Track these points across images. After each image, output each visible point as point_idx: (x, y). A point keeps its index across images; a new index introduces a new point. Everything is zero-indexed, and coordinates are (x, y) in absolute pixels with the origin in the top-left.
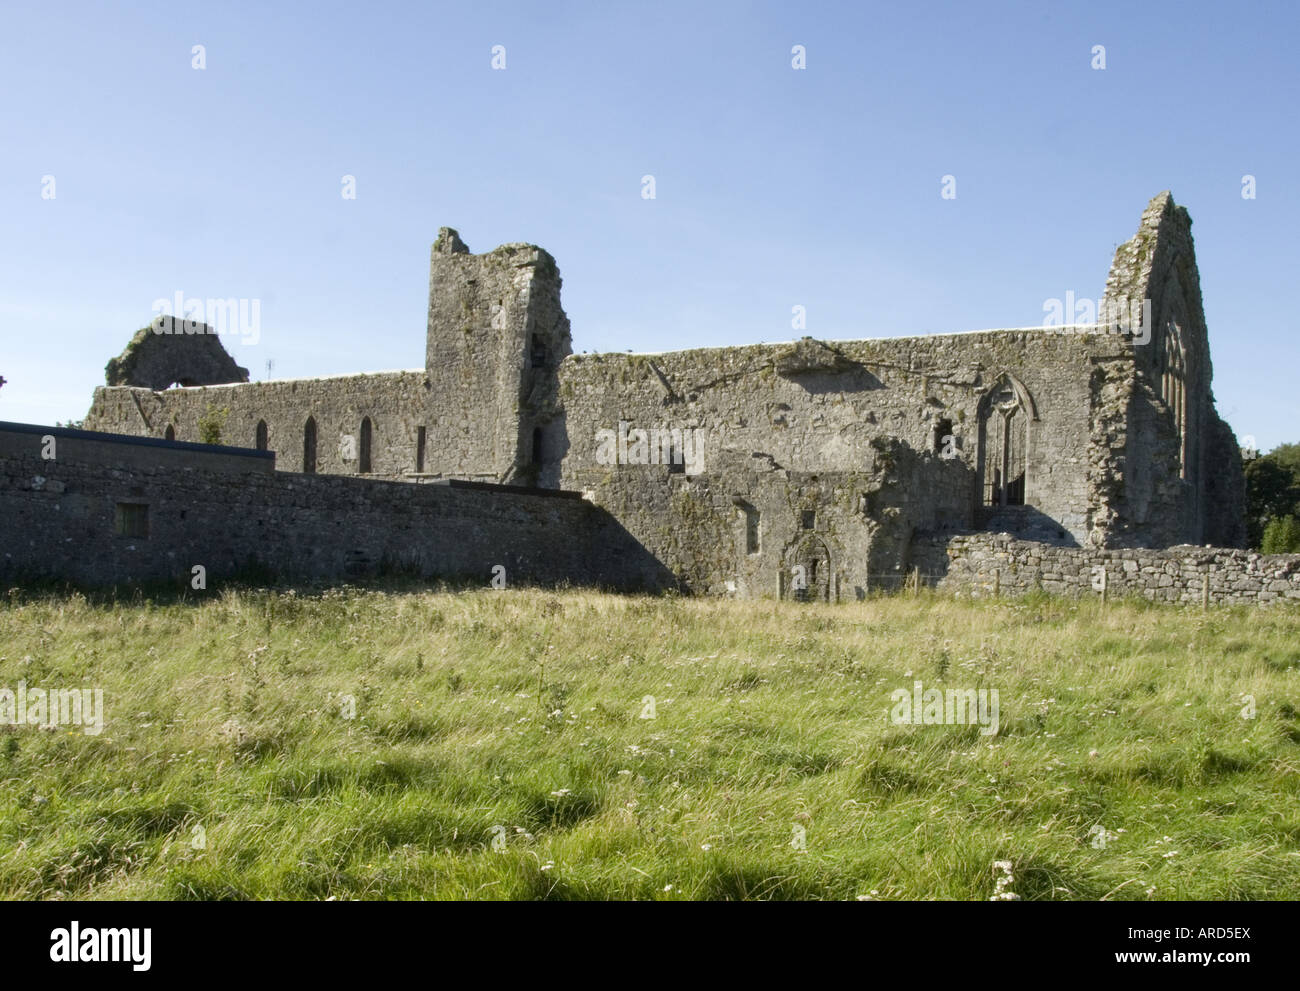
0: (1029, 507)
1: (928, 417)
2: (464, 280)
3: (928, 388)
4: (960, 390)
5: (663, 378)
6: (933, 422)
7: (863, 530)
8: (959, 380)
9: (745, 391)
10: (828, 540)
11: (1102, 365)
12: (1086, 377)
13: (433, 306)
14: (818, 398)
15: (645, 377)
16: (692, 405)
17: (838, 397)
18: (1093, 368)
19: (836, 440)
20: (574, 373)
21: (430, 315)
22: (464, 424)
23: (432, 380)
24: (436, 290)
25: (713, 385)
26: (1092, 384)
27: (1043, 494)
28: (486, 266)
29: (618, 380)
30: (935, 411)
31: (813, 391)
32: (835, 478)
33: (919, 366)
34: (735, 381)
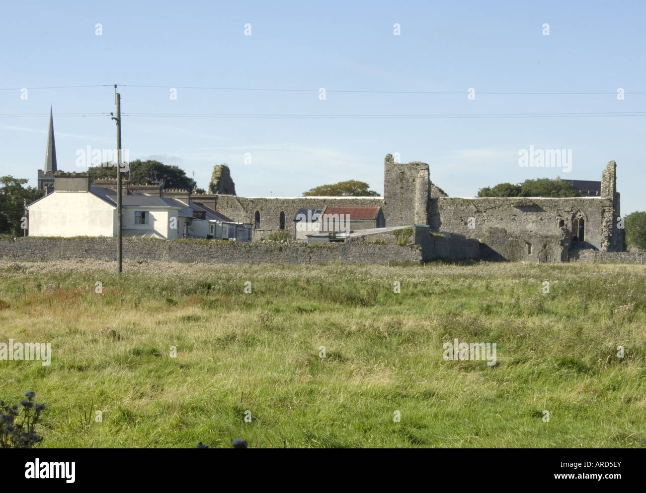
0: (585, 242)
1: (558, 219)
2: (399, 172)
3: (558, 212)
4: (566, 213)
5: (475, 205)
6: (559, 221)
7: (560, 249)
8: (567, 210)
9: (502, 211)
10: (550, 251)
11: (605, 208)
12: (601, 211)
13: (386, 179)
14: (525, 213)
15: (469, 205)
16: (484, 214)
17: (531, 213)
18: (602, 209)
19: (531, 224)
20: (443, 203)
21: (385, 181)
22: (400, 216)
23: (387, 202)
24: (387, 174)
25: (492, 208)
26: (602, 212)
27: (589, 239)
28: (407, 168)
29: (459, 206)
30: (559, 218)
31: (524, 211)
32: (552, 237)
33: (555, 206)
34: (499, 207)
